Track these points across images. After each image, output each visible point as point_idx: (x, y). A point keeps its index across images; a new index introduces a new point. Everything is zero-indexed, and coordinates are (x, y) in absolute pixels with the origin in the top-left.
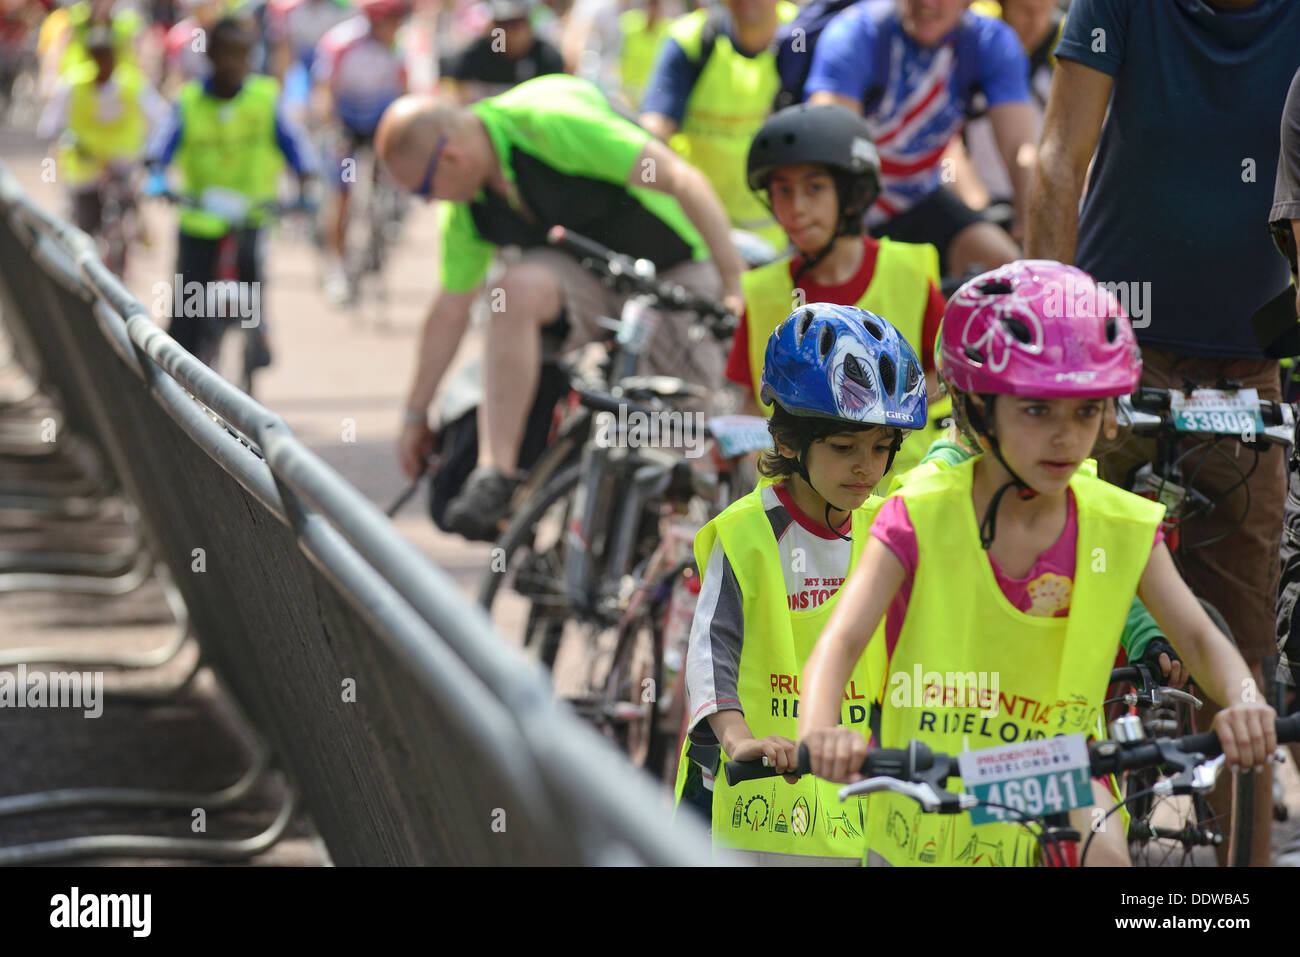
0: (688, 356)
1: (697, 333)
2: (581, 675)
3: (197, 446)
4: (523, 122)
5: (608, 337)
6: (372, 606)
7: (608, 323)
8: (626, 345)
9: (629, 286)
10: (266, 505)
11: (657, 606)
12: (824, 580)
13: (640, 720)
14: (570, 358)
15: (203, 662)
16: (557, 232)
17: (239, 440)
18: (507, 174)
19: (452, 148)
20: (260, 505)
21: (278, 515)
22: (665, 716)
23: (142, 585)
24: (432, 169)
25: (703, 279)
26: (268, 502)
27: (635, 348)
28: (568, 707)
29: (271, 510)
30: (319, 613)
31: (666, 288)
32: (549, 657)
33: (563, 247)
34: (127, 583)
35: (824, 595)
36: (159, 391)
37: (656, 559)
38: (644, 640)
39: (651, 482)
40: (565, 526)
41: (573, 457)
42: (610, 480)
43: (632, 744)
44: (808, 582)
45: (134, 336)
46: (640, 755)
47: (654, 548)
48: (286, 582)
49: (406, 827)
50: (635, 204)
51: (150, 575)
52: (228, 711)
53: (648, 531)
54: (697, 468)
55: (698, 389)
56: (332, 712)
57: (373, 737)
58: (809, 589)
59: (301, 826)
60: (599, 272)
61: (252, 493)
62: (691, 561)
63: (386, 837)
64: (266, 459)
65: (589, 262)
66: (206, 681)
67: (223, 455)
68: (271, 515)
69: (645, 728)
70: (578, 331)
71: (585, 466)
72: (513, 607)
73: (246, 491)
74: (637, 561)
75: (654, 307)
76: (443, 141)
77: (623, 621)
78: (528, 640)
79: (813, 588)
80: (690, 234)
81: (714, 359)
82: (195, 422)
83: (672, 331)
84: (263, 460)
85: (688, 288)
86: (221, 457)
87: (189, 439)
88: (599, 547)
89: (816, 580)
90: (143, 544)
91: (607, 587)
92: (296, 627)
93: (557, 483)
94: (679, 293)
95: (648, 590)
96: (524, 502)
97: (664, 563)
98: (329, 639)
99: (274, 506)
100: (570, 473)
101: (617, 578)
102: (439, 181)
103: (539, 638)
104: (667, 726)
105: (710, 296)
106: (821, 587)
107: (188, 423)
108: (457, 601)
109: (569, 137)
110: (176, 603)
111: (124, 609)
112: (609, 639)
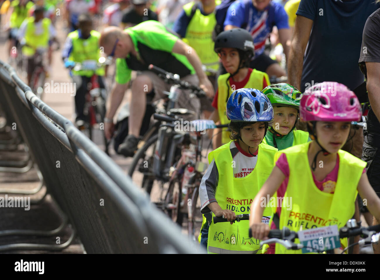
0: (189, 102)
1: (192, 96)
2: (158, 196)
3: (46, 129)
4: (141, 34)
5: (166, 97)
6: (97, 176)
7: (166, 93)
8: (171, 99)
9: (172, 82)
10: (66, 146)
11: (180, 176)
12: (248, 169)
13: (175, 209)
14: (155, 103)
15: (47, 193)
16: (151, 66)
17: (58, 127)
18: (136, 50)
19: (120, 43)
20: (64, 146)
21: (70, 149)
22: (182, 208)
23: (30, 170)
24: (115, 48)
25: (194, 80)
26: (66, 145)
27: (174, 100)
28: (154, 206)
29: (67, 148)
30: (82, 178)
31: (183, 82)
32: (149, 191)
33: (153, 70)
34: (26, 169)
35: (248, 173)
36: (35, 113)
37: (180, 161)
38: (176, 186)
39: (178, 139)
40: (154, 152)
41: (156, 132)
42: (167, 139)
43: (173, 216)
44: (243, 170)
45: (27, 97)
46: (175, 219)
47: (179, 159)
48: (72, 169)
49: (107, 241)
50: (174, 58)
51: (32, 167)
52: (55, 207)
53: (178, 153)
54: (191, 135)
55: (193, 112)
56: (85, 207)
57: (98, 214)
58: (243, 172)
59: (76, 240)
60: (163, 78)
61: (62, 143)
62: (190, 162)
63: (101, 243)
64: (66, 133)
65: (160, 75)
66: (49, 198)
67: (54, 132)
68: (67, 149)
69: (176, 211)
70: (157, 95)
71: (159, 135)
72: (139, 176)
73: (60, 143)
74: (174, 163)
75: (179, 88)
76: (118, 40)
77: (171, 180)
78: (143, 186)
79: (245, 171)
80: (190, 67)
81: (197, 103)
82: (45, 122)
83: (185, 95)
84: (65, 133)
85: (189, 83)
86: (53, 133)
87: (44, 127)
88: (163, 158)
89: (246, 169)
90: (30, 158)
91: (166, 170)
92: (75, 182)
93: (151, 140)
94: (187, 84)
95: (177, 171)
96: (141, 145)
97: (182, 163)
98: (84, 186)
99: (68, 146)
100: (155, 137)
101: (169, 168)
102: (116, 52)
103: (146, 185)
104: (183, 211)
105: (196, 85)
106: (247, 171)
107: (43, 123)
108: (122, 174)
109: (154, 39)
110: (40, 175)
111: (25, 177)
112: (167, 185)
